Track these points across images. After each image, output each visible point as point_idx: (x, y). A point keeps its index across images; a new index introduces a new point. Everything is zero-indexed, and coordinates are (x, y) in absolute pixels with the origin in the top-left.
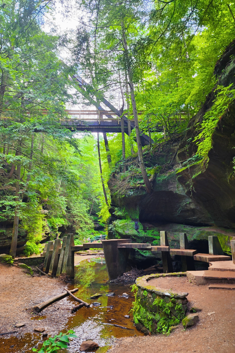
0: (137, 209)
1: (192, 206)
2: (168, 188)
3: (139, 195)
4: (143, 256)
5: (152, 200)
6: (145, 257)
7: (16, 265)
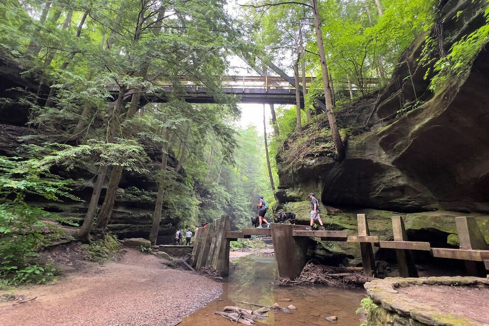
0: (320, 186)
1: (401, 182)
2: (366, 155)
3: (324, 163)
4: (327, 251)
5: (341, 173)
6: (331, 252)
7: (155, 253)
